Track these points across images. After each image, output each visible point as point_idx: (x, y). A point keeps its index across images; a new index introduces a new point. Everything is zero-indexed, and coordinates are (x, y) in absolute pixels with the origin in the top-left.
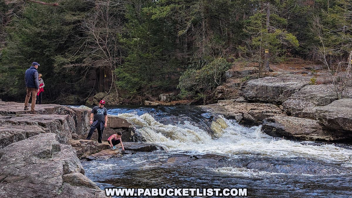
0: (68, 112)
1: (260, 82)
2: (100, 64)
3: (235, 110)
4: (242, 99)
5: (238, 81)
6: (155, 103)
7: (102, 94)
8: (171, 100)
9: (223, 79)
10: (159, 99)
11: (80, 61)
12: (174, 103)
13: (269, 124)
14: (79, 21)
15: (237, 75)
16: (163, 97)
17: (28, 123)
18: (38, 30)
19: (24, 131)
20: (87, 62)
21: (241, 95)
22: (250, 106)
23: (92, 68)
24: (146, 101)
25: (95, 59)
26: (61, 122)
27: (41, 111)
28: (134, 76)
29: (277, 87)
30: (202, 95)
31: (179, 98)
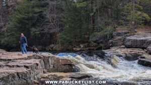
0: (40, 58)
1: (132, 38)
2: (52, 31)
3: (122, 52)
4: (123, 46)
5: (120, 37)
6: (78, 49)
7: (53, 45)
8: (86, 47)
9: (112, 37)
10: (80, 47)
11: (43, 30)
12: (87, 48)
13: (142, 59)
14: (42, 12)
15: (119, 34)
16: (82, 46)
17: (18, 66)
18: (23, 16)
19: (16, 71)
20: (46, 31)
21: (123, 44)
22: (129, 50)
23: (48, 33)
24: (74, 48)
25: (49, 29)
26: (37, 64)
27: (25, 58)
28: (68, 37)
29: (142, 40)
30: (101, 45)
31: (89, 46)
